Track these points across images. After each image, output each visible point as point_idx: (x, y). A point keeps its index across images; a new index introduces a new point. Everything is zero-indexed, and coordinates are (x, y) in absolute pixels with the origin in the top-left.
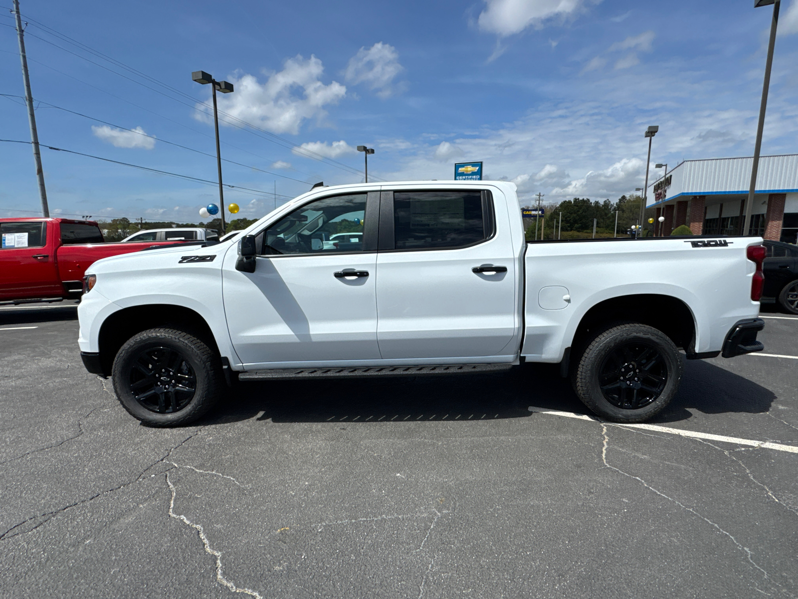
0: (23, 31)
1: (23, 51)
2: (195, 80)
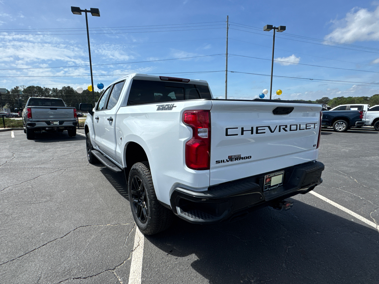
0: (228, 28)
1: (227, 36)
2: (265, 30)
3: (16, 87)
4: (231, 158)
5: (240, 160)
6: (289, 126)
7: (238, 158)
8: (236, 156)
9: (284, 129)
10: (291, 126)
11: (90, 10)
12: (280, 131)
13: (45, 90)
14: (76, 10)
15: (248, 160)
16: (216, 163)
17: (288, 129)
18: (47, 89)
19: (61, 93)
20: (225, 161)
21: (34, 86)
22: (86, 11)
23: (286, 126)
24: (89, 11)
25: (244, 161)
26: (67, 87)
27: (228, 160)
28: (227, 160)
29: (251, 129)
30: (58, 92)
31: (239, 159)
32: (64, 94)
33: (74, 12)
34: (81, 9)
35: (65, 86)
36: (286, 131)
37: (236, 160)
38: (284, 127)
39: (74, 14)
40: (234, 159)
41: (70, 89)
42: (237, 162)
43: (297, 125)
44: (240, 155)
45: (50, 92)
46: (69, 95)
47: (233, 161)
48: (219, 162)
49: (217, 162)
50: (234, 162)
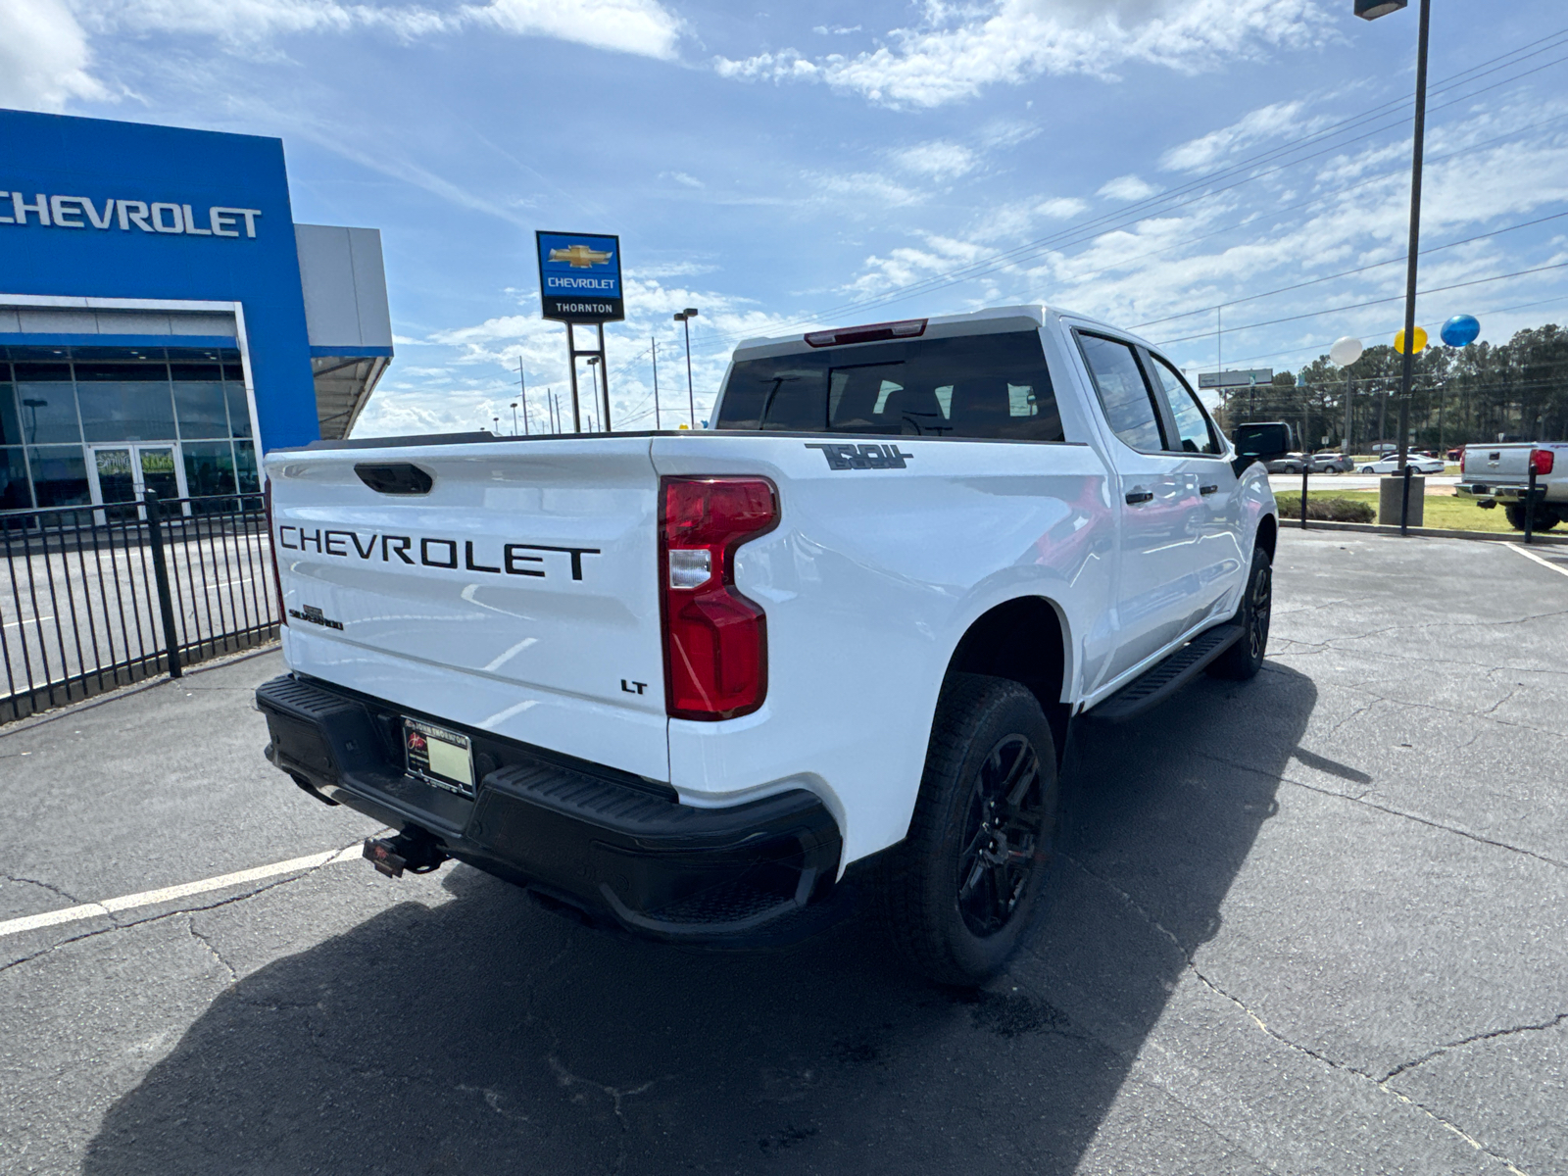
3: (1319, 360)
6: (416, 545)
9: (398, 550)
10: (424, 542)
12: (385, 558)
13: (1427, 356)
17: (414, 552)
18: (1441, 352)
19: (1505, 363)
21: (1385, 346)
23: (407, 543)
26: (1539, 331)
29: (315, 535)
30: (1488, 357)
32: (1519, 363)
35: (1527, 327)
36: (407, 560)
38: (400, 543)
41: (1552, 336)
43: (453, 545)
45: (1448, 363)
46: (1543, 364)
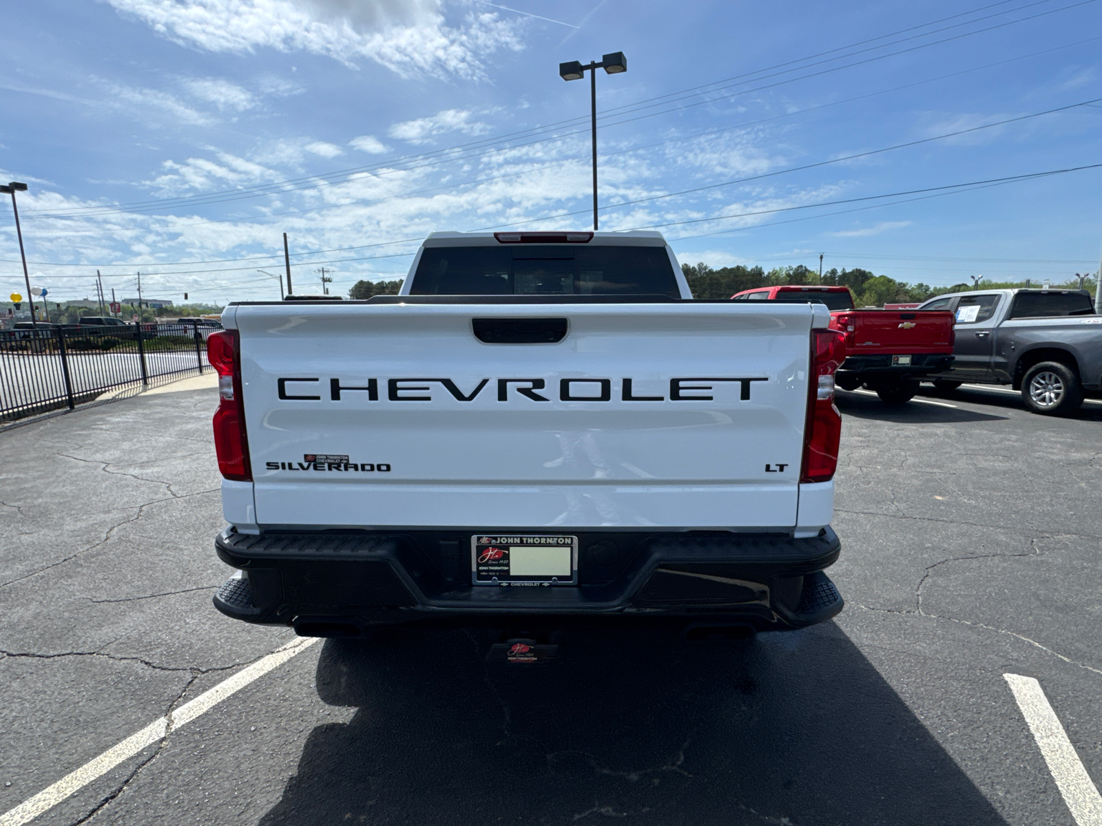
4: (313, 462)
5: (346, 469)
6: (552, 385)
7: (340, 463)
8: (331, 457)
9: (525, 391)
10: (565, 382)
11: (601, 61)
12: (502, 398)
14: (571, 70)
15: (376, 474)
16: (268, 469)
17: (549, 392)
20: (295, 466)
22: (593, 66)
23: (538, 384)
24: (599, 65)
25: (360, 474)
27: (306, 465)
28: (301, 465)
29: (366, 384)
31: (342, 468)
33: (567, 76)
34: (583, 63)
36: (538, 398)
37: (334, 469)
38: (527, 384)
39: (566, 80)
40: (326, 465)
42: (335, 474)
43: (606, 382)
44: (347, 458)
47: (324, 470)
48: (277, 468)
49: (268, 464)
50: (327, 474)
